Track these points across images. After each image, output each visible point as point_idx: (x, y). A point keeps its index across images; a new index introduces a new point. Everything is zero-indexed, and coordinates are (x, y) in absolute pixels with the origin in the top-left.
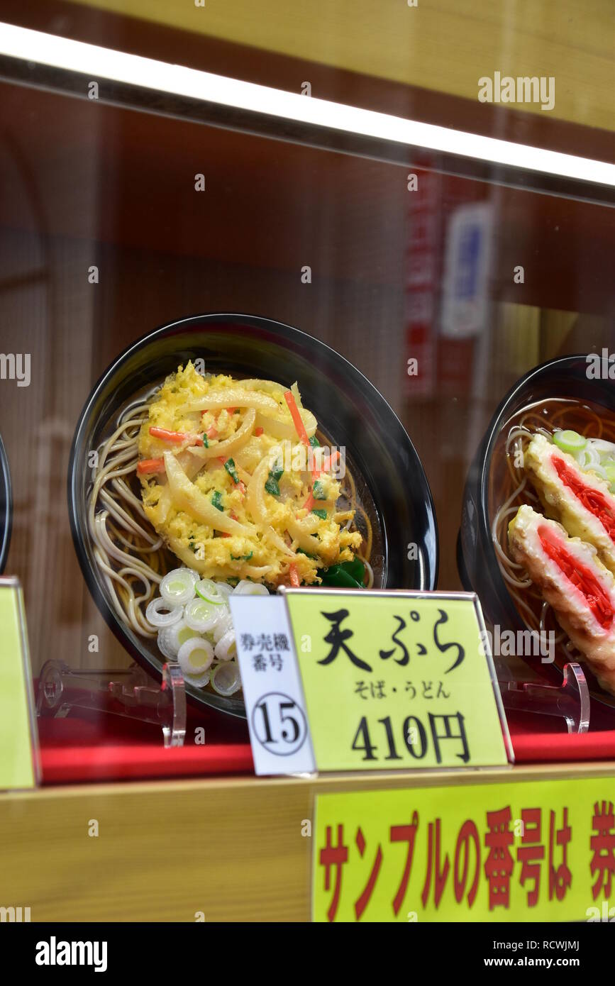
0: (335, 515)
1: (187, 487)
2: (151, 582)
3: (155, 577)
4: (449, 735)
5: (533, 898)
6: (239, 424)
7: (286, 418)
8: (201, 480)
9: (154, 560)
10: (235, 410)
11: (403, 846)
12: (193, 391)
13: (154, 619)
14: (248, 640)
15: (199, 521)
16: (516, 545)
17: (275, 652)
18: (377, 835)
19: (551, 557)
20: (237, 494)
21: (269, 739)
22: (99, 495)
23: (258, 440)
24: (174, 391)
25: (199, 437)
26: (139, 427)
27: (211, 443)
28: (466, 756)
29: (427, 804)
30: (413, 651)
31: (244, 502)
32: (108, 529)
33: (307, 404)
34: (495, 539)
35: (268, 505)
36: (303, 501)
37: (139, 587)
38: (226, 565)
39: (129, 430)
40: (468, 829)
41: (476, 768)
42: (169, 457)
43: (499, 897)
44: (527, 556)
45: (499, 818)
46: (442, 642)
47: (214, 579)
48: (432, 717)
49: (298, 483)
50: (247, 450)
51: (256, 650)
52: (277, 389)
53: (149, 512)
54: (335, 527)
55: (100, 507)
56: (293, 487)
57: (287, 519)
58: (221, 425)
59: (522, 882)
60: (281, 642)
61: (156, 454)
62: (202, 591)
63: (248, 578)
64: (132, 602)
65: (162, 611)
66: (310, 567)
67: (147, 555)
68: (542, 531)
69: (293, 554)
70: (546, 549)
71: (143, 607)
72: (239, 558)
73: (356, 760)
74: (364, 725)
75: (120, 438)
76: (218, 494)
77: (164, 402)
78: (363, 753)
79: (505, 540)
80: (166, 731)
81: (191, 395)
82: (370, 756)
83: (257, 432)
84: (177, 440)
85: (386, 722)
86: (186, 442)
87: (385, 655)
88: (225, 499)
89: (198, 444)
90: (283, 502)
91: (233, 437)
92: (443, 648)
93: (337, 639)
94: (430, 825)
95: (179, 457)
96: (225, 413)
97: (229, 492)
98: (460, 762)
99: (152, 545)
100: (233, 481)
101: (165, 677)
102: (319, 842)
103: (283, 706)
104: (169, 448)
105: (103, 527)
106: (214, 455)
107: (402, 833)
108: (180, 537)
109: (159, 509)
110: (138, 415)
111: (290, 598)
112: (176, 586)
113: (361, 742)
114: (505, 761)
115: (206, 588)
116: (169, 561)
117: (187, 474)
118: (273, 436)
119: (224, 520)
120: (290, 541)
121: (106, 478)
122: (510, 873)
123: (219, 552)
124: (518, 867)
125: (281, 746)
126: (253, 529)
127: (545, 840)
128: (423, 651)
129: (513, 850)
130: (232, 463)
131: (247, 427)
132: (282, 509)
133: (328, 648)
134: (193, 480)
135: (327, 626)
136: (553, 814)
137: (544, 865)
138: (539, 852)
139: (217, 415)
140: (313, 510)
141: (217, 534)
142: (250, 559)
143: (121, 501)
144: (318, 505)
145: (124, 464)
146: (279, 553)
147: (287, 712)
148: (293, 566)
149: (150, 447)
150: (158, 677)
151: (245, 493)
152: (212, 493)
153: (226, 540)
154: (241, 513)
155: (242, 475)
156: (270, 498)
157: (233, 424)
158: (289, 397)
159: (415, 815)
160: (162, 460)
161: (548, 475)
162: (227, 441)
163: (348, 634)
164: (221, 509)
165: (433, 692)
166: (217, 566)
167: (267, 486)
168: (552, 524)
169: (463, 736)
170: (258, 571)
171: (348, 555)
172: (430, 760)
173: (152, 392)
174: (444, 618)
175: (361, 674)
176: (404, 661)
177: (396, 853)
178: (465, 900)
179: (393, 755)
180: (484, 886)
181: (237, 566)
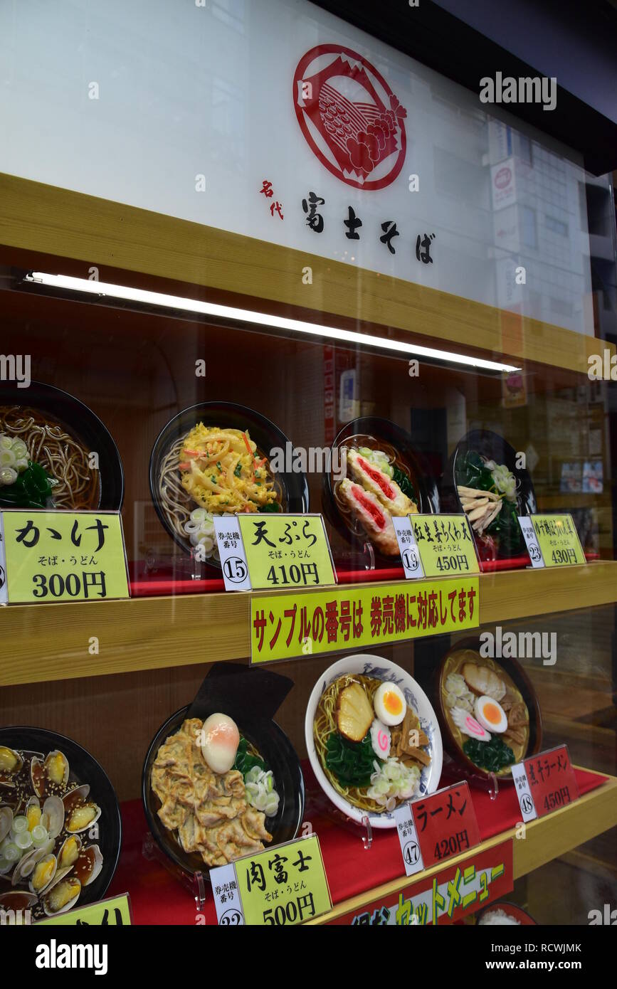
0: (265, 485)
1: (201, 474)
2: (187, 514)
3: (188, 513)
4: (310, 573)
5: (347, 638)
6: (222, 447)
7: (243, 444)
8: (207, 471)
9: (188, 506)
10: (221, 442)
11: (290, 619)
12: (203, 434)
13: (188, 530)
14: (221, 535)
15: (206, 488)
16: (343, 495)
17: (233, 540)
18: (279, 614)
19: (357, 499)
20: (222, 477)
21: (231, 576)
22: (163, 479)
23: (231, 453)
24: (195, 434)
25: (205, 453)
26: (180, 450)
27: (210, 455)
28: (317, 581)
29: (300, 601)
30: (294, 538)
31: (225, 480)
32: (167, 492)
33: (252, 438)
34: (335, 493)
35: (235, 481)
36: (251, 479)
37: (181, 517)
38: (218, 506)
39: (176, 451)
40: (318, 611)
41: (323, 586)
42: (193, 462)
43: (332, 638)
44: (347, 499)
45: (331, 606)
46: (306, 534)
47: (213, 512)
48: (302, 565)
49: (249, 471)
50: (226, 458)
51: (225, 539)
52: (240, 433)
53: (184, 485)
54: (265, 489)
55: (164, 484)
56: (247, 473)
57: (243, 486)
58: (214, 448)
59: (342, 631)
60: (236, 536)
61: (187, 461)
62: (208, 518)
63: (228, 512)
64: (178, 523)
65: (191, 527)
66: (255, 506)
67: (185, 503)
68: (353, 489)
69: (246, 501)
70: (356, 496)
71: (183, 525)
72: (223, 503)
73: (270, 584)
74: (272, 569)
75: (172, 454)
76: (213, 477)
77: (190, 439)
78: (272, 581)
79: (339, 493)
80: (193, 576)
81: (202, 436)
82: (275, 582)
83: (231, 450)
84: (196, 455)
85: (283, 568)
86: (199, 455)
87: (281, 540)
88: (217, 479)
89: (205, 456)
90: (242, 479)
91: (220, 453)
92: (307, 537)
93: (261, 534)
94: (302, 610)
95: (197, 461)
96: (216, 443)
97: (219, 476)
98: (315, 584)
99: (186, 499)
100: (220, 471)
101: (192, 553)
102: (254, 618)
103: (237, 562)
104: (192, 458)
105: (165, 492)
106: (212, 460)
107: (289, 613)
108: (198, 495)
109: (189, 483)
110: (180, 445)
111: (240, 517)
112: (197, 516)
113: (271, 577)
114: (334, 582)
115: (209, 516)
116: (194, 506)
117: (201, 469)
118: (238, 452)
119: (216, 488)
120: (245, 495)
121: (166, 472)
122: (337, 628)
123: (214, 501)
124: (340, 625)
125: (237, 579)
126: (229, 491)
127: (351, 614)
128: (298, 538)
129: (338, 619)
130: (219, 463)
131: (226, 449)
132: (241, 483)
133: (257, 538)
134: (203, 472)
135: (256, 529)
136: (354, 603)
137: (351, 624)
138: (349, 619)
139: (213, 443)
140: (255, 483)
141: (214, 493)
142: (228, 504)
143: (173, 481)
144: (258, 481)
145: (174, 465)
146: (241, 501)
147: (239, 565)
148: (247, 506)
149: (185, 458)
150: (189, 554)
151: (226, 476)
152: (211, 477)
153: (217, 496)
154: (224, 485)
155: (224, 468)
156: (236, 478)
157: (220, 447)
158: (244, 436)
159: (295, 605)
160: (189, 463)
161: (356, 465)
162: (217, 455)
163: (266, 532)
164: (215, 483)
165: (303, 555)
166: (214, 507)
167: (235, 473)
168: (358, 486)
169: (316, 573)
170: (231, 508)
171: (271, 501)
172: (302, 583)
173: (185, 436)
174: (307, 524)
175: (271, 548)
176: (290, 543)
177: (287, 622)
178: (318, 640)
179: (286, 581)
180: (326, 633)
181: (222, 507)
